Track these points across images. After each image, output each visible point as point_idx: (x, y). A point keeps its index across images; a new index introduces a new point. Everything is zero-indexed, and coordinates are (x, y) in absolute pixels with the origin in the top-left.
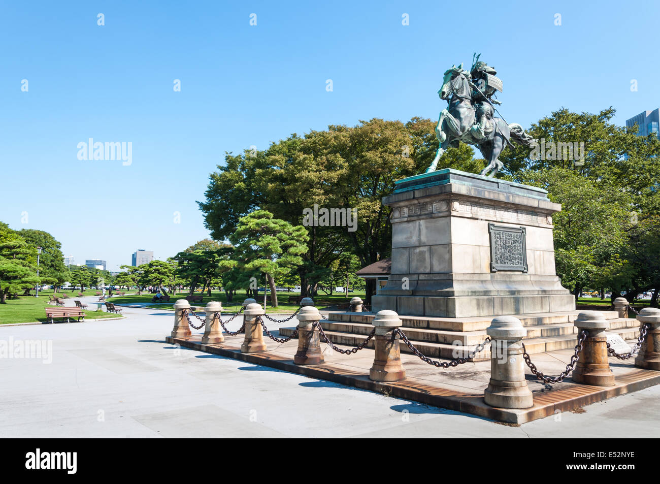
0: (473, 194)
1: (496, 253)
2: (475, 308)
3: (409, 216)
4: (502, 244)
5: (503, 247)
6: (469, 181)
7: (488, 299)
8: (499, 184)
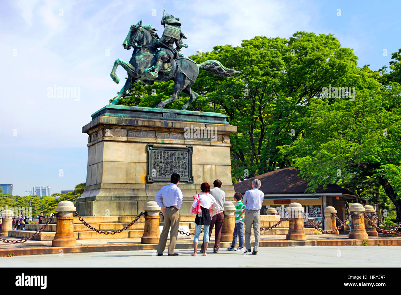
0: (124, 123)
1: (155, 168)
2: (116, 209)
3: (93, 141)
4: (163, 161)
5: (164, 163)
6: (128, 114)
7: (131, 203)
8: (164, 114)
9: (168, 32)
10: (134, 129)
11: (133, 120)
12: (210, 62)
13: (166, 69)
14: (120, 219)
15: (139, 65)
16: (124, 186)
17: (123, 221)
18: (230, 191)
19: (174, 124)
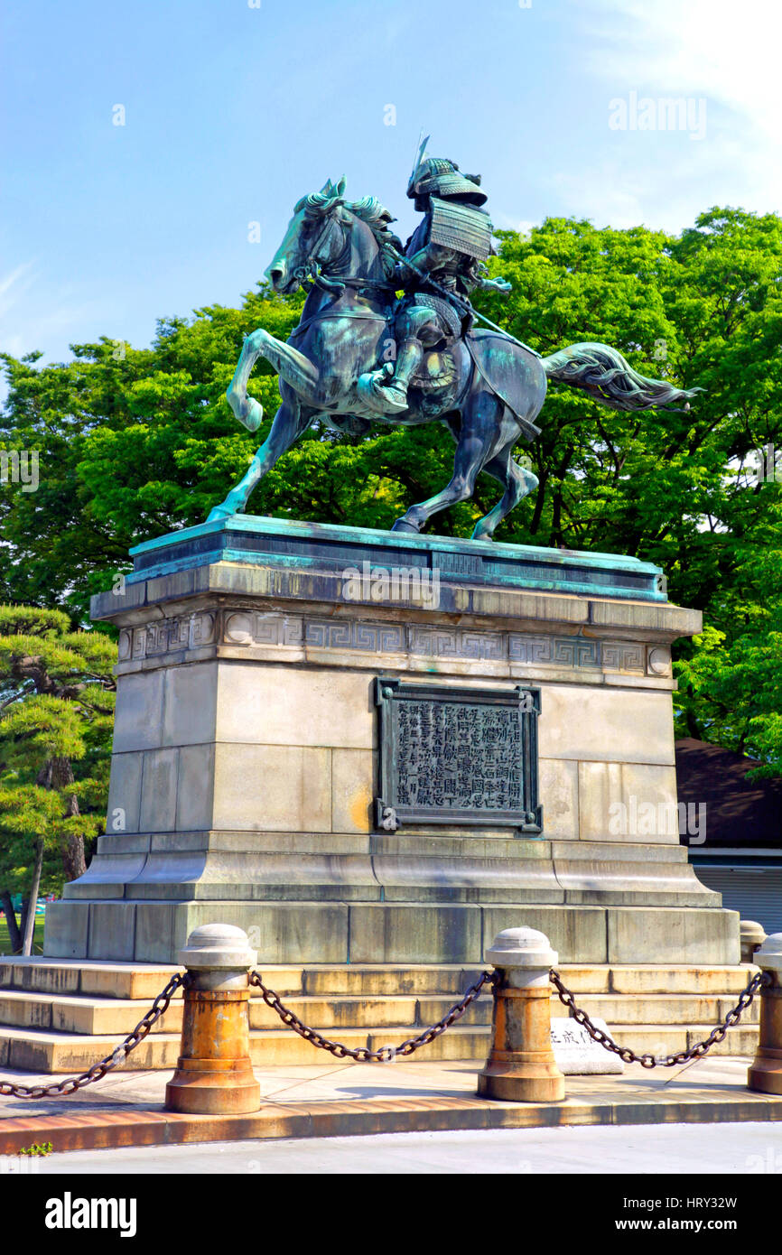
0: (295, 591)
1: (402, 770)
2: (271, 937)
3: (148, 656)
4: (431, 743)
5: (436, 752)
6: (306, 553)
7: (327, 912)
8: (435, 556)
9: (446, 231)
10: (329, 616)
11: (329, 579)
12: (584, 351)
13: (433, 379)
14: (309, 980)
15: (333, 358)
16: (293, 845)
17: (318, 988)
18: (676, 868)
19: (476, 599)
